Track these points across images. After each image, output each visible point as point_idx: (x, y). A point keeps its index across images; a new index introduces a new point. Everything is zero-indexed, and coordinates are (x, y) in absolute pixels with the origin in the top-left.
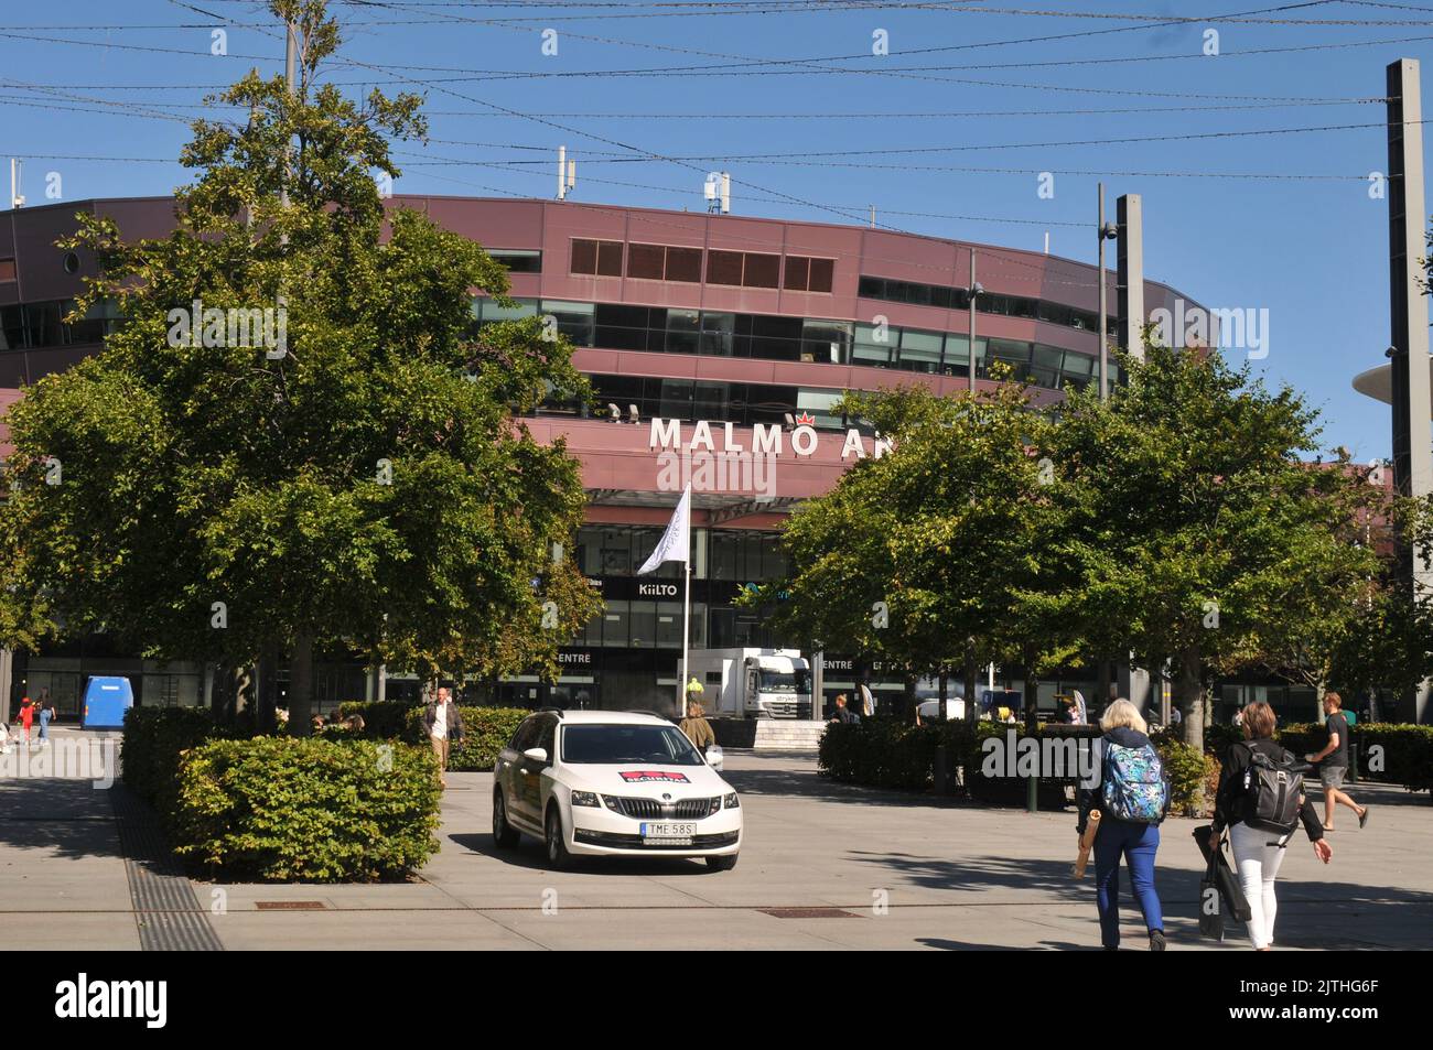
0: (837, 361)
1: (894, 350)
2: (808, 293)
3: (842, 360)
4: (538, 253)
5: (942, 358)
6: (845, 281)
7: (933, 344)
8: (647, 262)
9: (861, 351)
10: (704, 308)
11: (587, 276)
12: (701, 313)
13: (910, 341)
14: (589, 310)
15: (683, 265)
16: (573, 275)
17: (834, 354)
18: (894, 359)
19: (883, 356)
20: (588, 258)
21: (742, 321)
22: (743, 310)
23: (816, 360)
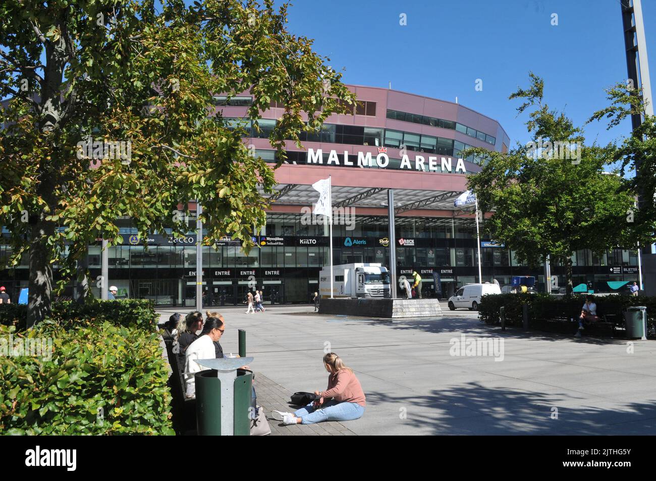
1: (401, 141)
2: (366, 116)
3: (380, 145)
5: (420, 145)
6: (381, 110)
7: (416, 139)
9: (388, 141)
12: (322, 124)
13: (407, 137)
14: (274, 123)
17: (377, 143)
19: (396, 143)
21: (339, 128)
22: (339, 123)
23: (369, 144)
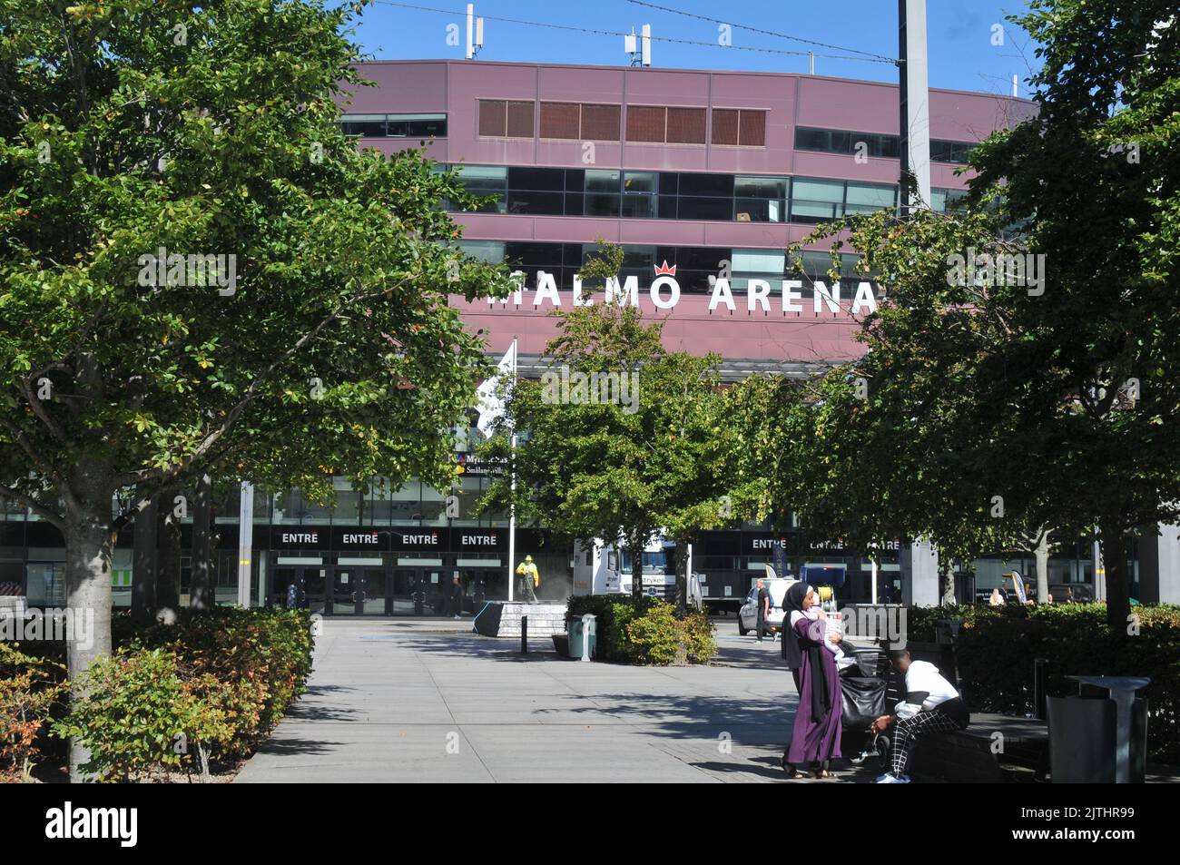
0: (776, 219)
1: (838, 206)
2: (738, 147)
3: (781, 218)
4: (443, 117)
6: (780, 132)
8: (563, 120)
9: (802, 208)
10: (626, 168)
11: (496, 138)
12: (622, 173)
13: (856, 195)
14: (501, 174)
15: (600, 122)
16: (482, 138)
17: (773, 212)
18: (839, 216)
19: (826, 213)
20: (496, 118)
21: (667, 180)
22: (668, 167)
23: (753, 219)
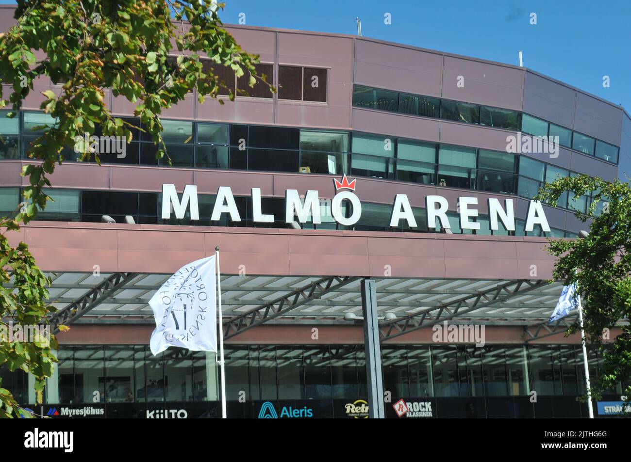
0: (334, 173)
1: (391, 160)
2: (302, 102)
3: (339, 170)
5: (436, 169)
6: (339, 88)
7: (426, 155)
9: (359, 161)
10: (197, 119)
12: (195, 125)
13: (405, 152)
18: (391, 170)
19: (380, 167)
21: (237, 131)
22: (238, 120)
23: (313, 171)
